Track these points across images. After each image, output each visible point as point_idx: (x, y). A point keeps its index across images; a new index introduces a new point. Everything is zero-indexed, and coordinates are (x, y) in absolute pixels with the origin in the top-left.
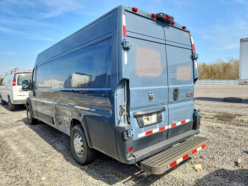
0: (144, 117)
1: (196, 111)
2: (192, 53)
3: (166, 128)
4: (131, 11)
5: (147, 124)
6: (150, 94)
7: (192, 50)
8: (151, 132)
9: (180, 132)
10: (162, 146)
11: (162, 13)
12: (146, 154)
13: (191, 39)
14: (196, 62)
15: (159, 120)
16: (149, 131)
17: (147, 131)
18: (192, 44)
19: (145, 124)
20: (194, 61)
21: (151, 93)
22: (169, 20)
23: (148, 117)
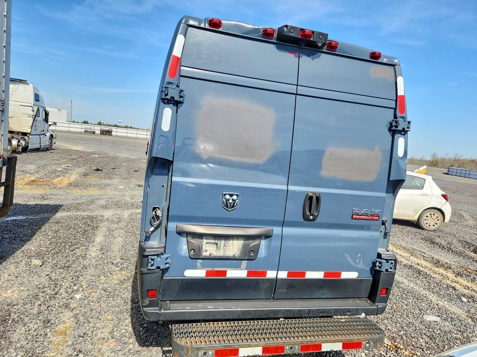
0: (206, 239)
1: (381, 258)
2: (395, 117)
3: (271, 274)
4: (207, 26)
5: (210, 254)
6: (228, 197)
7: (395, 109)
8: (225, 273)
9: (317, 295)
10: (239, 309)
11: (286, 26)
12: (188, 313)
13: (396, 83)
14: (401, 141)
15: (249, 255)
16: (216, 269)
17: (210, 269)
18: (399, 94)
19: (205, 254)
20: (396, 136)
21: (231, 195)
22: (312, 39)
23: (216, 241)
